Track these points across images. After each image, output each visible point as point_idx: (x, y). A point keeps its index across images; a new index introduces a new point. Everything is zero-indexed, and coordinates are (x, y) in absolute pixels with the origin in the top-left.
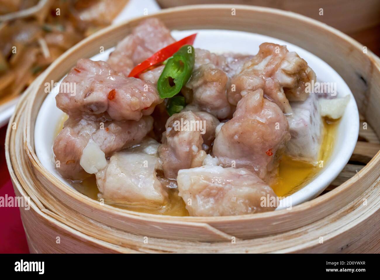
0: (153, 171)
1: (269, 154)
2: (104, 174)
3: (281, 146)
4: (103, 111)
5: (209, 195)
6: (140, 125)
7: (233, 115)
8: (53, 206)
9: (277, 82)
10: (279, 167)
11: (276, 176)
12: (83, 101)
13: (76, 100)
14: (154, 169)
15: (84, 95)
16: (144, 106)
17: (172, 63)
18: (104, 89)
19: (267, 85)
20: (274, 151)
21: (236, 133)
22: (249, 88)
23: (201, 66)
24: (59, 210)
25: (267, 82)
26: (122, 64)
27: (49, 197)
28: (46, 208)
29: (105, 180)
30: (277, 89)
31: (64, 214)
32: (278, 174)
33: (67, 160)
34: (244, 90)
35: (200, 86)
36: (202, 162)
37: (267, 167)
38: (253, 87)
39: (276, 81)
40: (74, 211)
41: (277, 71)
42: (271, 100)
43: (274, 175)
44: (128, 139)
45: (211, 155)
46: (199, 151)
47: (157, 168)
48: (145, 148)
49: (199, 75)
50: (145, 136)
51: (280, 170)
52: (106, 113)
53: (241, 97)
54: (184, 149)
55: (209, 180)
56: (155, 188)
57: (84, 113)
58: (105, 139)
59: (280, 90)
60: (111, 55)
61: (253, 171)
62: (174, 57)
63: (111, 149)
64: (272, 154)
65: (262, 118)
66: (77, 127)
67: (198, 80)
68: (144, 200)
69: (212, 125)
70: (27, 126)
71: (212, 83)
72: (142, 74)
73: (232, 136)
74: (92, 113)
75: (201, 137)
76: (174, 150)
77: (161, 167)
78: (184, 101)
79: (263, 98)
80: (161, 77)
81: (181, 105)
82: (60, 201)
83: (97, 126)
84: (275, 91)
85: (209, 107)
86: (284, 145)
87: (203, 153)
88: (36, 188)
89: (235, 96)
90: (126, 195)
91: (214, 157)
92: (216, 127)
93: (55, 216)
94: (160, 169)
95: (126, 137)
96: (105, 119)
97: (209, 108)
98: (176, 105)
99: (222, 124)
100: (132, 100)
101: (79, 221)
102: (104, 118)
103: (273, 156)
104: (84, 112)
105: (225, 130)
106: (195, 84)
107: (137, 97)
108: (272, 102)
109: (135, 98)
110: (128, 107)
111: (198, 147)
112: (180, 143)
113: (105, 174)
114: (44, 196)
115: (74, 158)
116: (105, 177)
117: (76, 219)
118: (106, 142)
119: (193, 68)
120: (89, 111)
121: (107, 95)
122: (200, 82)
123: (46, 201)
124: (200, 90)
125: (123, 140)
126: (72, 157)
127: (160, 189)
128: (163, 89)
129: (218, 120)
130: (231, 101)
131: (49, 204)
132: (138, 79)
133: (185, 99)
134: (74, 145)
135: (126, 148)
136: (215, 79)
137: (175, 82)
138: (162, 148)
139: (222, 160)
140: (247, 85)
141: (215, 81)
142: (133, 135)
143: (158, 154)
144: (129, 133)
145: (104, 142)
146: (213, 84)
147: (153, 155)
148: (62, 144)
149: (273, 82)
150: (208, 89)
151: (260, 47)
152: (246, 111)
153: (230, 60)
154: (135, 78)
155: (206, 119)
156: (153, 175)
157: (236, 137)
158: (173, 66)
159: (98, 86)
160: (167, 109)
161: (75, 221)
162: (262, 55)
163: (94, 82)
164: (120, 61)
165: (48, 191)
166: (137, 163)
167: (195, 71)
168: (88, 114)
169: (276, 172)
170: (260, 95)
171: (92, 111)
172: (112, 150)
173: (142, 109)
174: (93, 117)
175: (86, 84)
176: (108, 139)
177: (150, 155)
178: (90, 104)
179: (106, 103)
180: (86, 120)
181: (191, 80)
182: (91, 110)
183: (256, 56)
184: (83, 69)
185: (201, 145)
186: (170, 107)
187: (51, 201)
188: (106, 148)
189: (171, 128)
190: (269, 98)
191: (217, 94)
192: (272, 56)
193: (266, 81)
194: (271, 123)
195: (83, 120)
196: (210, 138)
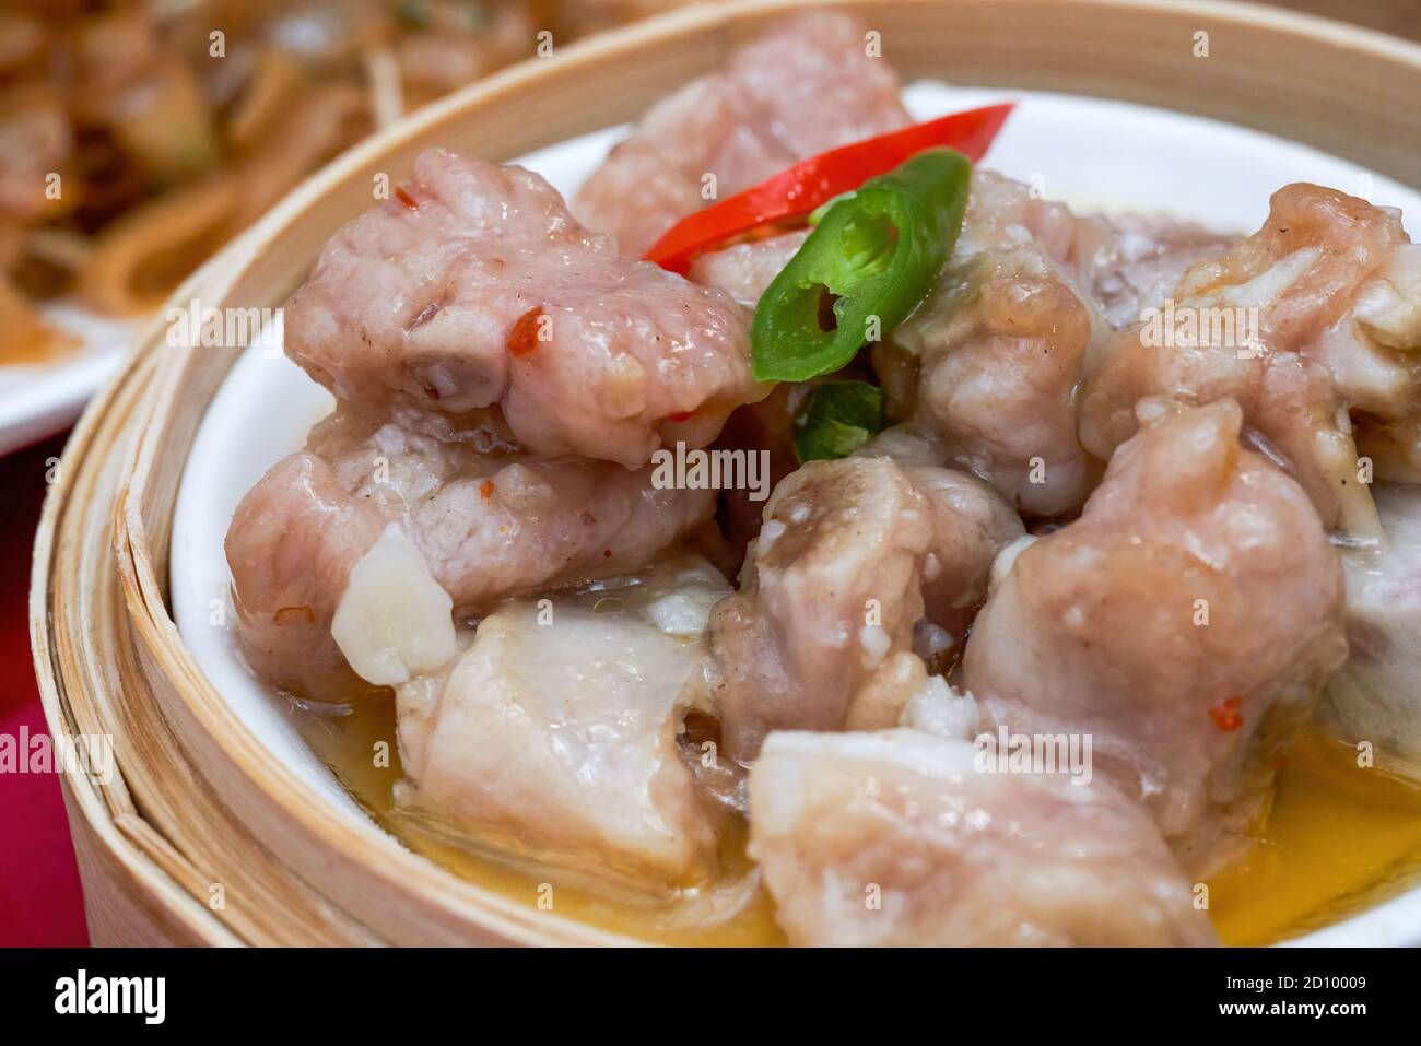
0: (664, 713)
1: (1224, 721)
2: (433, 694)
3: (1291, 694)
4: (482, 399)
5: (887, 878)
6: (644, 494)
7: (1086, 507)
8: (173, 808)
9: (1323, 380)
10: (1278, 783)
11: (1251, 831)
12: (400, 341)
13: (369, 332)
14: (669, 708)
15: (407, 315)
16: (664, 407)
17: (848, 224)
18: (499, 302)
19: (1270, 387)
20: (1252, 715)
21: (1078, 595)
22: (1182, 389)
23: (979, 254)
24: (192, 832)
25: (1271, 369)
26: (647, 199)
27: (167, 762)
28: (141, 811)
29: (432, 723)
30: (1321, 415)
31: (213, 855)
32: (1264, 822)
33: (279, 605)
34: (1153, 394)
35: (957, 347)
36: (898, 710)
37: (1208, 781)
38: (1202, 387)
39: (1319, 370)
40: (261, 846)
41: (1332, 327)
42: (1282, 464)
43: (1244, 821)
44: (578, 547)
45: (950, 682)
46: (890, 655)
47: (688, 703)
48: (657, 599)
49: (962, 295)
50: (666, 545)
51: (1275, 801)
52: (496, 410)
53: (1134, 428)
54: (822, 635)
55: (896, 803)
56: (657, 797)
57: (399, 398)
58: (469, 535)
59: (1331, 422)
60: (615, 152)
61: (1132, 792)
62: (859, 193)
63: (491, 581)
64: (1238, 722)
65: (1208, 543)
66: (360, 458)
67: (950, 317)
68: (596, 845)
69: (981, 538)
70: (150, 421)
71: (1012, 339)
72: (705, 257)
73: (1055, 610)
74: (430, 401)
75: (916, 589)
76: (780, 632)
77: (709, 701)
78: (878, 409)
79: (1237, 446)
80: (780, 278)
81: (863, 422)
82: (209, 790)
83: (448, 462)
84: (1305, 420)
85: (984, 452)
86: (1306, 690)
87: (908, 666)
88: (125, 712)
89: (1114, 417)
90: (519, 808)
91: (961, 693)
92: (998, 551)
93: (169, 858)
94: (708, 708)
95: (571, 535)
96: (490, 438)
97: (984, 458)
98: (839, 419)
99: (1026, 542)
100: (611, 366)
101: (271, 899)
102: (488, 435)
103: (1246, 731)
104: (402, 391)
105: (1026, 574)
106: (937, 334)
107: (638, 358)
108: (1285, 471)
109: (630, 360)
110: (590, 402)
111: (894, 637)
112: (811, 604)
113: (440, 697)
114: (148, 751)
115: (314, 600)
116: (437, 708)
117: (256, 887)
118: (471, 547)
119: (943, 257)
120: (420, 393)
121: (504, 327)
122: (956, 329)
123: (148, 779)
124: (953, 366)
125: (552, 546)
126: (306, 593)
127: (678, 805)
128: (781, 334)
129: (1018, 518)
130: (1093, 438)
131: (159, 797)
132: (673, 276)
133: (885, 399)
134: (319, 538)
135: (566, 585)
136: (1027, 321)
137: (839, 311)
138: (728, 611)
139: (994, 714)
140: (1176, 373)
141: (1026, 336)
142: (604, 531)
143: (709, 639)
144: (589, 519)
145: (461, 545)
146: (1017, 344)
147: (685, 638)
148: (267, 527)
149: (1305, 377)
150: (989, 365)
151: (1274, 200)
152: (1140, 500)
153: (1134, 244)
154: (660, 270)
155: (957, 505)
156: (660, 736)
157: (1075, 616)
158: (845, 237)
159: (476, 279)
160: (798, 432)
161: (253, 897)
162: (1275, 241)
163: (463, 260)
164: (645, 183)
165: (173, 736)
166: (598, 664)
167: (950, 275)
168: (413, 403)
169: (1257, 810)
170: (1223, 432)
171: (434, 392)
172: (498, 586)
173: (661, 415)
174: (439, 421)
175: (427, 265)
176: (487, 534)
177: (671, 635)
178: (428, 359)
179: (499, 366)
180: (405, 430)
181: (924, 314)
182: (428, 387)
183: (1251, 241)
184: (434, 196)
185: (912, 625)
186: (810, 426)
187: (170, 785)
188: (468, 576)
189: (784, 526)
190: (1272, 450)
191: (1027, 393)
192: (1321, 250)
193: (1270, 365)
194: (1258, 573)
195: (387, 430)
196: (962, 602)
